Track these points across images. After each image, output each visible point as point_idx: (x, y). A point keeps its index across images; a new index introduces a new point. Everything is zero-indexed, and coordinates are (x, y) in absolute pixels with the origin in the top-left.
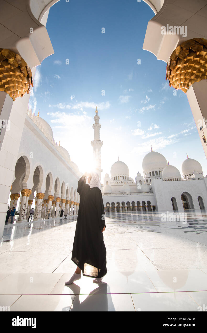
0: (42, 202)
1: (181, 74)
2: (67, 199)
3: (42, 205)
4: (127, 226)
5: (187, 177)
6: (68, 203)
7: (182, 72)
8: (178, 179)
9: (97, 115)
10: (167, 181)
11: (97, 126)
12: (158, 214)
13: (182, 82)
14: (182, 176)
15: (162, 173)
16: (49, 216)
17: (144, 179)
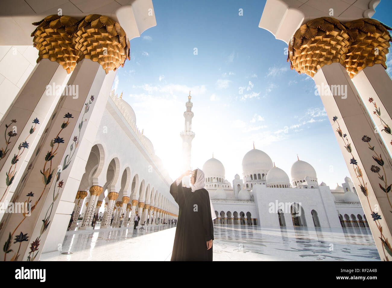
0: (114, 204)
1: (307, 56)
2: (146, 202)
3: (114, 208)
4: (224, 244)
5: (298, 184)
6: (147, 208)
7: (308, 53)
8: (286, 186)
9: (189, 102)
10: (272, 187)
11: (189, 114)
12: (260, 229)
13: (308, 64)
14: (291, 182)
15: (267, 177)
16: (121, 224)
17: (243, 183)
